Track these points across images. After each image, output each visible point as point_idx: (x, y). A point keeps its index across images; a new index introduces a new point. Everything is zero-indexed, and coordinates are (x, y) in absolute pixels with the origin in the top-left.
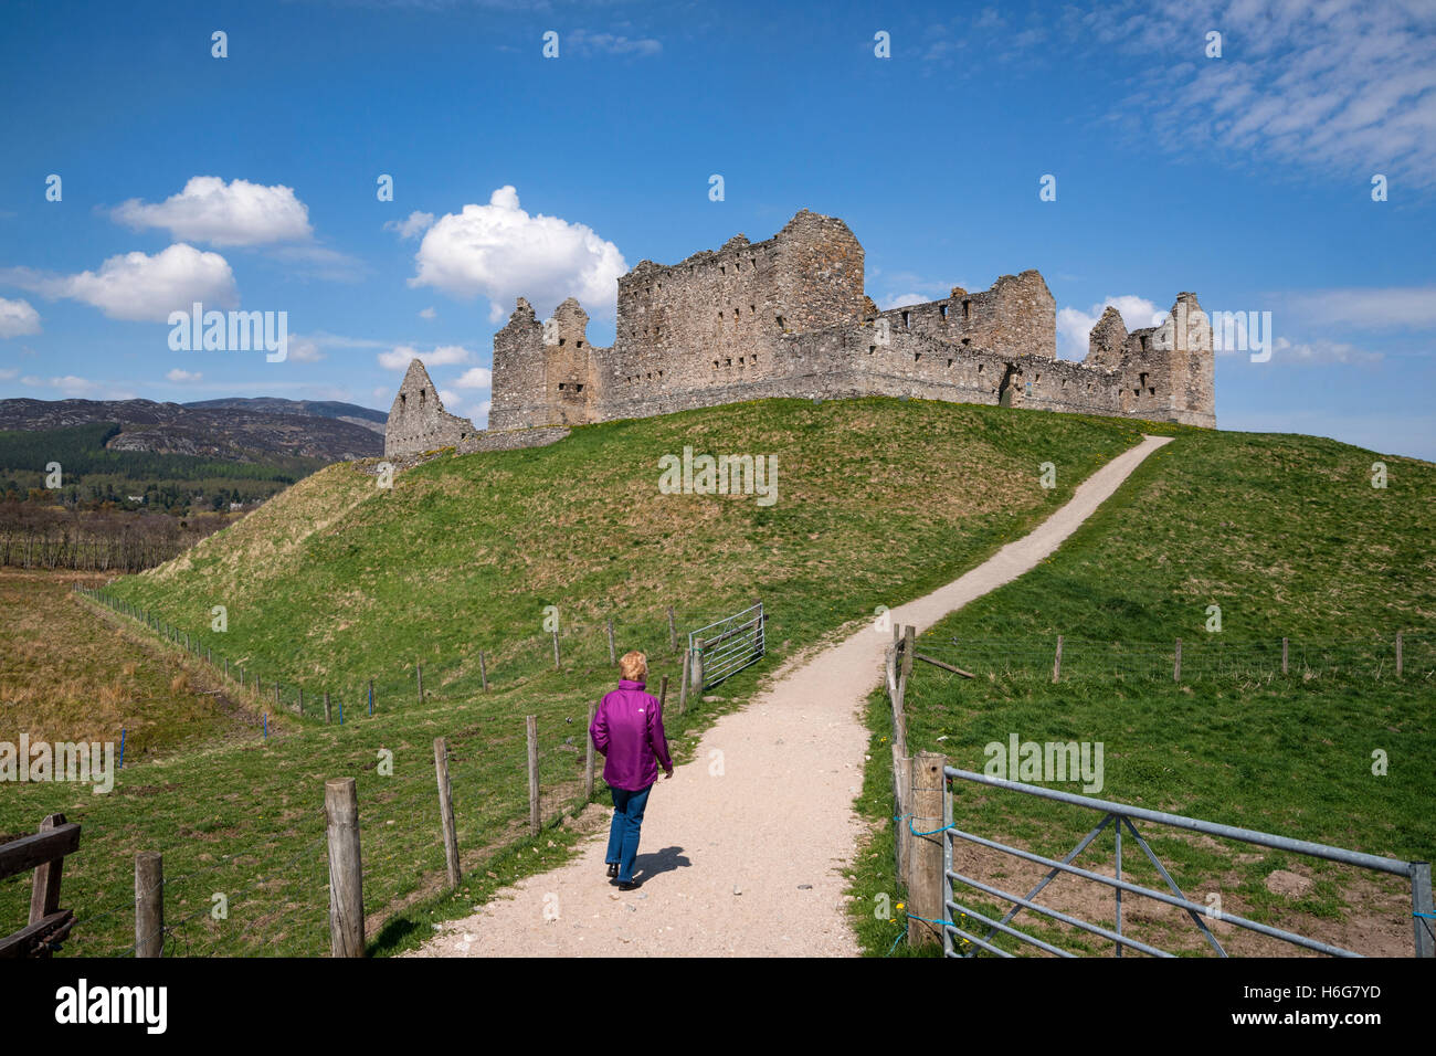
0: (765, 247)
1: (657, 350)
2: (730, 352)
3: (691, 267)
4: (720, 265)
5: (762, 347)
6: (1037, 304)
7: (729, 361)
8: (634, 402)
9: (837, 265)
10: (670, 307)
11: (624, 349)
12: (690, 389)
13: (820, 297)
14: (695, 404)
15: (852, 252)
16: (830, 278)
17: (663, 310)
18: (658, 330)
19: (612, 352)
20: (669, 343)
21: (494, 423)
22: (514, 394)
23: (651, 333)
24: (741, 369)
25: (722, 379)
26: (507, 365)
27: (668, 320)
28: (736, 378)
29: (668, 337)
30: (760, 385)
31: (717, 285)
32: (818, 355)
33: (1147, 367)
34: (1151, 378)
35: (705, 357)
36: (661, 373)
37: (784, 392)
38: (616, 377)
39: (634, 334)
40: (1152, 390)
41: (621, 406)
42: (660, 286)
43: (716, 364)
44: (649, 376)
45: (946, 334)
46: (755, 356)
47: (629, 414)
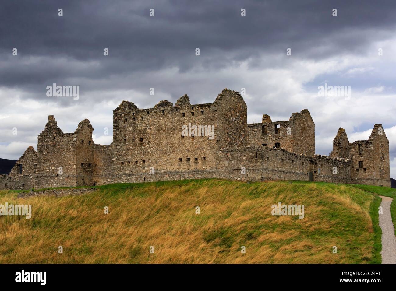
0: (209, 107)
1: (141, 149)
2: (189, 155)
3: (163, 111)
4: (182, 111)
5: (209, 154)
6: (308, 126)
7: (189, 159)
8: (126, 175)
9: (238, 114)
10: (149, 129)
11: (118, 147)
12: (164, 171)
13: (232, 130)
14: (167, 178)
15: (243, 108)
16: (235, 120)
17: (145, 130)
18: (142, 140)
19: (110, 148)
20: (150, 147)
21: (39, 183)
22: (53, 168)
23: (137, 141)
24: (196, 163)
25: (184, 167)
26: (48, 153)
27: (149, 135)
28: (193, 167)
29: (149, 144)
30: (209, 172)
31: (180, 121)
32: (241, 160)
33: (362, 159)
34: (364, 164)
35: (173, 156)
36: (144, 161)
37: (223, 176)
38: (113, 161)
39: (125, 140)
40: (365, 169)
41: (117, 176)
42: (142, 117)
43: (181, 159)
44: (136, 162)
45: (266, 140)
46: (205, 158)
47: (123, 181)
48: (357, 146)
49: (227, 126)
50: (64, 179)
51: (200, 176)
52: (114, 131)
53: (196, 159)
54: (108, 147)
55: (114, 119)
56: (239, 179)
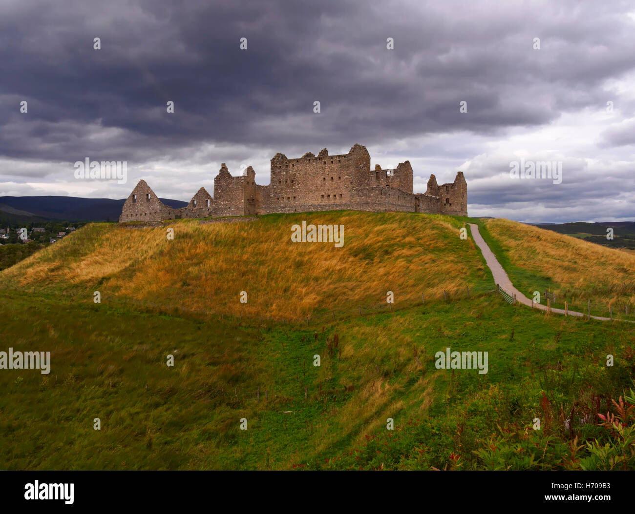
0: (345, 157)
1: (292, 189)
2: (329, 193)
3: (309, 160)
4: (323, 160)
5: (344, 192)
7: (329, 196)
8: (281, 207)
9: (364, 163)
10: (299, 173)
11: (274, 187)
12: (310, 204)
13: (360, 174)
14: (312, 209)
16: (363, 167)
17: (295, 174)
18: (293, 181)
19: (268, 188)
20: (299, 187)
21: (216, 213)
22: (226, 202)
23: (289, 182)
24: (335, 199)
25: (325, 202)
26: (222, 191)
27: (298, 178)
28: (332, 201)
29: (298, 185)
30: (344, 205)
31: (322, 168)
32: (370, 196)
33: (449, 197)
34: (450, 200)
35: (317, 193)
36: (295, 197)
37: (355, 208)
38: (271, 197)
39: (280, 182)
40: (451, 204)
41: (274, 208)
42: (293, 165)
43: (323, 196)
44: (289, 198)
45: (379, 183)
46: (341, 195)
47: (279, 212)
48: (445, 188)
49: (357, 171)
50: (235, 211)
51: (338, 208)
52: (271, 175)
53: (335, 196)
54: (267, 187)
55: (271, 166)
56: (367, 210)
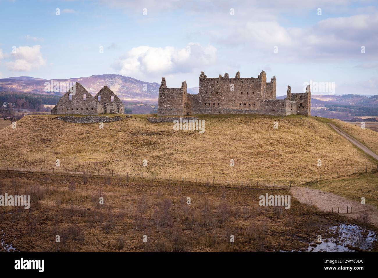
0: (256, 79)
1: (217, 98)
2: (246, 102)
5: (257, 102)
7: (245, 104)
8: (208, 110)
10: (222, 88)
12: (231, 109)
14: (233, 113)
16: (264, 86)
17: (219, 88)
18: (217, 93)
19: (197, 96)
20: (222, 97)
21: (160, 113)
22: (169, 106)
23: (214, 93)
24: (250, 107)
25: (242, 108)
26: (166, 97)
27: (222, 91)
28: (248, 108)
29: (221, 95)
30: (257, 111)
31: (240, 85)
32: (275, 106)
33: (302, 102)
34: (303, 104)
35: (236, 102)
36: (219, 104)
37: (265, 113)
38: (199, 103)
39: (207, 93)
40: (303, 107)
42: (217, 82)
43: (241, 104)
44: (214, 104)
46: (254, 104)
47: (206, 113)
48: (300, 96)
50: (176, 112)
51: (252, 113)
52: (200, 87)
53: (250, 104)
54: (196, 95)
55: (200, 81)
56: (273, 115)
